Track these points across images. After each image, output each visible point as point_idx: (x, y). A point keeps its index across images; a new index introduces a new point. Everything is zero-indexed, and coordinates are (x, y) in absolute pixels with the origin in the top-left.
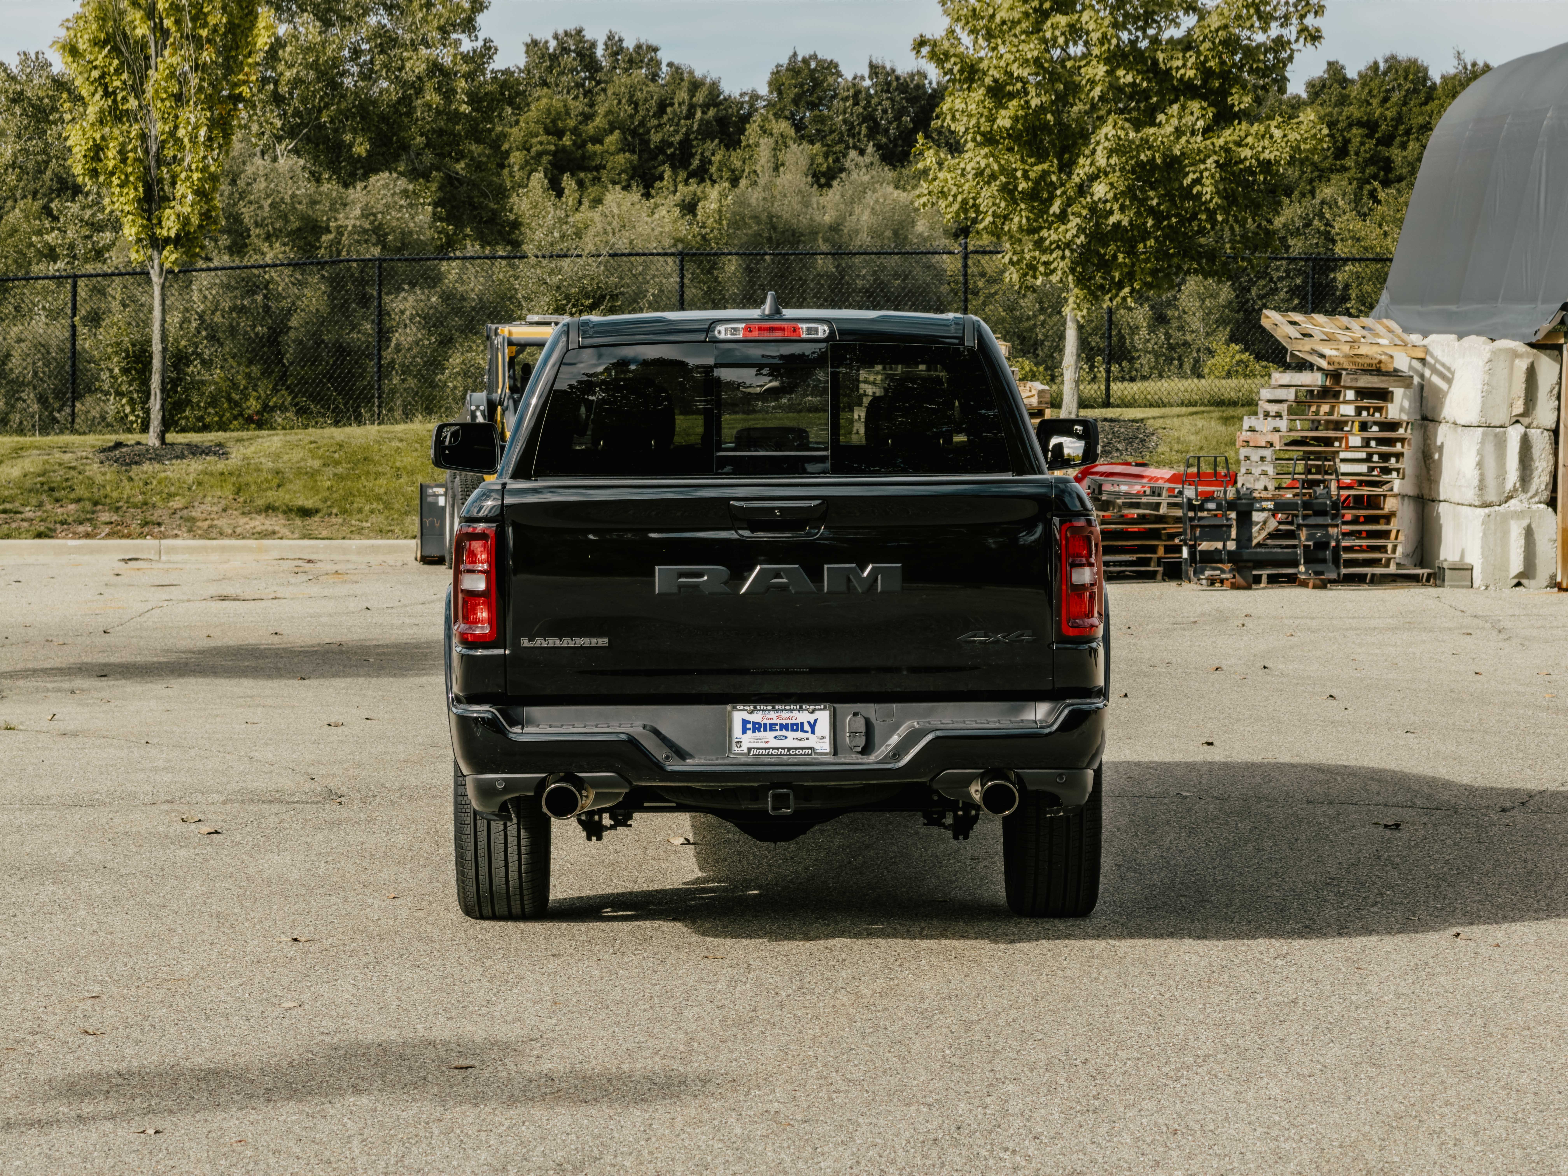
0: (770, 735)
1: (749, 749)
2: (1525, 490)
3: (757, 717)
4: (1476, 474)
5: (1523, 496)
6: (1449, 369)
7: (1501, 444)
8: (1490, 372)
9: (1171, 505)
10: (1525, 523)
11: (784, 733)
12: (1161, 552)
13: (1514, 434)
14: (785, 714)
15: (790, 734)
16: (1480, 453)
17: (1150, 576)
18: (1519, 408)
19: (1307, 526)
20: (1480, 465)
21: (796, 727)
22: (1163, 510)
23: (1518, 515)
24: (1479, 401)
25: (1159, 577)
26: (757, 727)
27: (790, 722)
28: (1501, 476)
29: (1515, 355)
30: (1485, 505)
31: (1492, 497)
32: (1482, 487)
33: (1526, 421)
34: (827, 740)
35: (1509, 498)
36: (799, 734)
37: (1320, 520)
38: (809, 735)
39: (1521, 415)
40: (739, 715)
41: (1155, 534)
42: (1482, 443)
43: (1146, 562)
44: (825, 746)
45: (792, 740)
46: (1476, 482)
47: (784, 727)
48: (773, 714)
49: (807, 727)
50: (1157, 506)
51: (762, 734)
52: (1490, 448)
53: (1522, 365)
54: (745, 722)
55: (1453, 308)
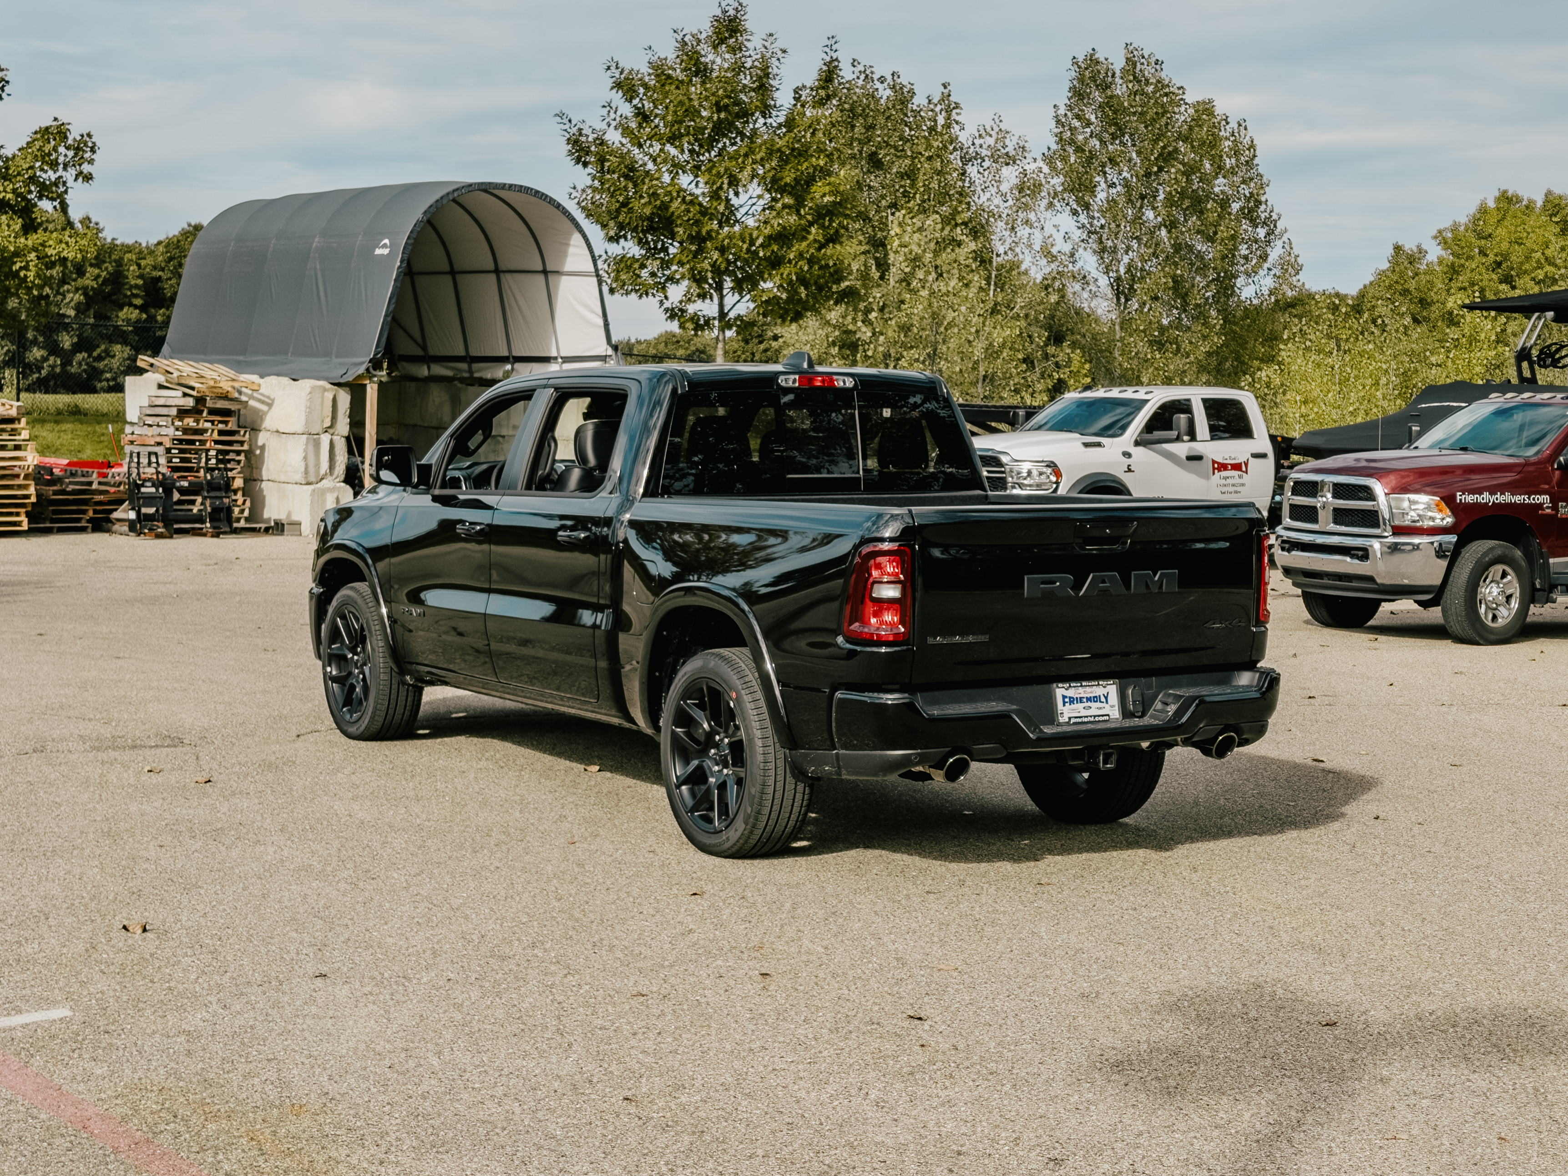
0: (1080, 706)
1: (1070, 718)
2: (331, 474)
3: (1071, 693)
4: (303, 464)
5: (330, 478)
6: (268, 397)
7: (317, 445)
8: (311, 400)
9: (100, 483)
10: (335, 495)
11: (1089, 704)
12: (91, 513)
13: (325, 439)
14: (1088, 689)
15: (1093, 705)
16: (305, 451)
17: (82, 530)
18: (328, 423)
19: (210, 498)
20: (305, 458)
21: (1096, 699)
22: (95, 486)
23: (331, 490)
24: (303, 418)
25: (89, 530)
26: (1072, 701)
27: (1092, 695)
28: (318, 464)
29: (325, 390)
30: (308, 484)
31: (312, 479)
32: (306, 472)
33: (331, 431)
34: (1117, 708)
35: (322, 479)
36: (1098, 704)
37: (218, 494)
38: (1104, 705)
39: (330, 427)
40: (1060, 691)
41: (85, 502)
42: (307, 444)
43: (78, 520)
44: (1115, 713)
45: (1095, 709)
46: (303, 469)
47: (1089, 699)
48: (1081, 690)
49: (1103, 699)
50: (90, 483)
51: (1076, 706)
52: (311, 448)
53: (329, 396)
54: (1064, 697)
55: (241, 358)
